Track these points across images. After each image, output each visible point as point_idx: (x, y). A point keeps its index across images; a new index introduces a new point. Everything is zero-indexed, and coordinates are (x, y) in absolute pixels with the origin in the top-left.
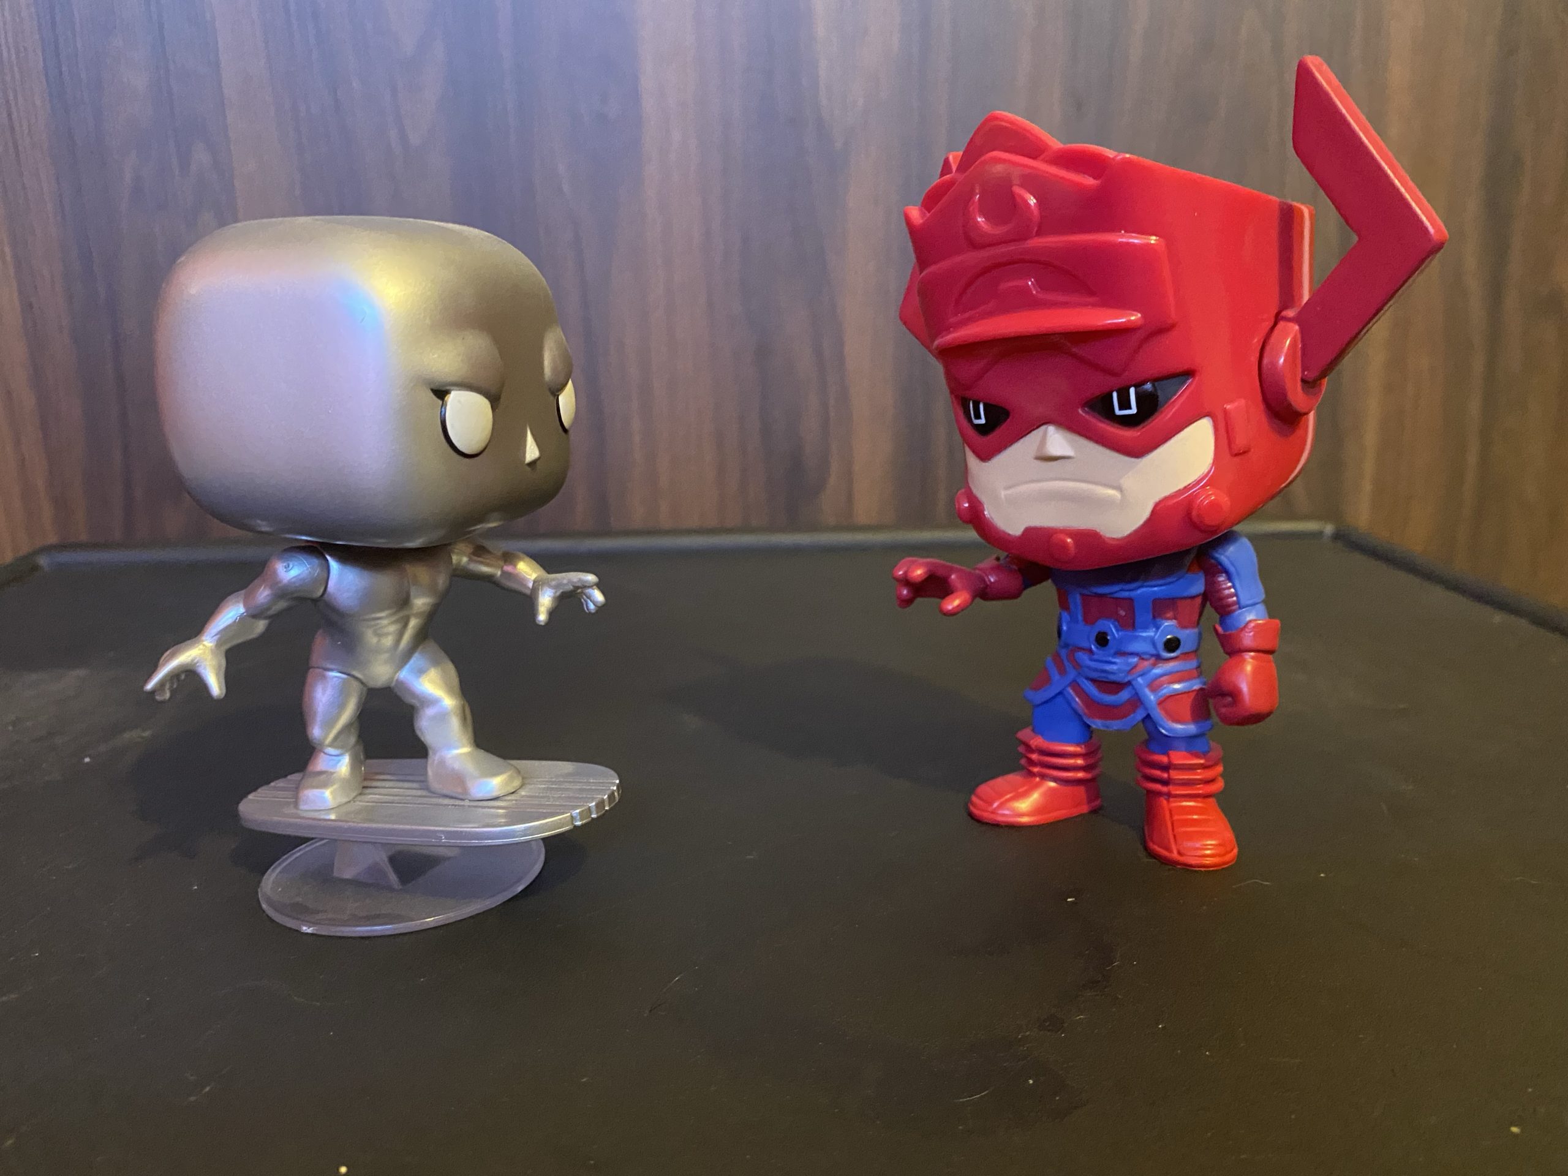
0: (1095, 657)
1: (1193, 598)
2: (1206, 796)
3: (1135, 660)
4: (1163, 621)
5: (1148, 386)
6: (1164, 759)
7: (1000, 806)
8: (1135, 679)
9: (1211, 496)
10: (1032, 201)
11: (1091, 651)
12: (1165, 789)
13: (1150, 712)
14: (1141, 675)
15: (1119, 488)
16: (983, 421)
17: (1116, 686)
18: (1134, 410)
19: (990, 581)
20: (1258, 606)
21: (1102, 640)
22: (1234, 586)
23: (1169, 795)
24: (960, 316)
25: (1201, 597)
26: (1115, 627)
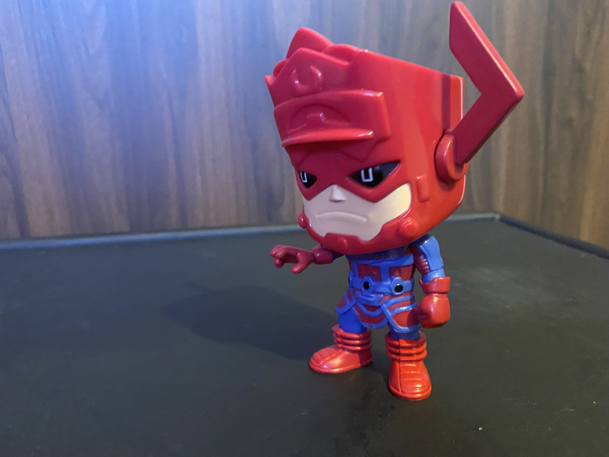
0: (364, 294)
1: (408, 266)
2: (417, 361)
3: (382, 296)
4: (395, 277)
5: (378, 168)
6: (397, 343)
7: (323, 364)
8: (382, 305)
9: (410, 222)
10: (320, 74)
11: (361, 290)
12: (398, 358)
13: (389, 321)
14: (385, 303)
15: (366, 217)
16: (306, 181)
17: (374, 308)
18: (371, 179)
19: (317, 255)
20: (439, 270)
21: (366, 286)
22: (427, 261)
23: (399, 361)
24: (292, 130)
25: (412, 265)
26: (372, 279)
